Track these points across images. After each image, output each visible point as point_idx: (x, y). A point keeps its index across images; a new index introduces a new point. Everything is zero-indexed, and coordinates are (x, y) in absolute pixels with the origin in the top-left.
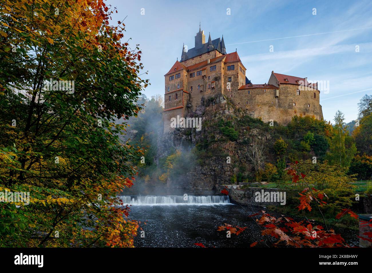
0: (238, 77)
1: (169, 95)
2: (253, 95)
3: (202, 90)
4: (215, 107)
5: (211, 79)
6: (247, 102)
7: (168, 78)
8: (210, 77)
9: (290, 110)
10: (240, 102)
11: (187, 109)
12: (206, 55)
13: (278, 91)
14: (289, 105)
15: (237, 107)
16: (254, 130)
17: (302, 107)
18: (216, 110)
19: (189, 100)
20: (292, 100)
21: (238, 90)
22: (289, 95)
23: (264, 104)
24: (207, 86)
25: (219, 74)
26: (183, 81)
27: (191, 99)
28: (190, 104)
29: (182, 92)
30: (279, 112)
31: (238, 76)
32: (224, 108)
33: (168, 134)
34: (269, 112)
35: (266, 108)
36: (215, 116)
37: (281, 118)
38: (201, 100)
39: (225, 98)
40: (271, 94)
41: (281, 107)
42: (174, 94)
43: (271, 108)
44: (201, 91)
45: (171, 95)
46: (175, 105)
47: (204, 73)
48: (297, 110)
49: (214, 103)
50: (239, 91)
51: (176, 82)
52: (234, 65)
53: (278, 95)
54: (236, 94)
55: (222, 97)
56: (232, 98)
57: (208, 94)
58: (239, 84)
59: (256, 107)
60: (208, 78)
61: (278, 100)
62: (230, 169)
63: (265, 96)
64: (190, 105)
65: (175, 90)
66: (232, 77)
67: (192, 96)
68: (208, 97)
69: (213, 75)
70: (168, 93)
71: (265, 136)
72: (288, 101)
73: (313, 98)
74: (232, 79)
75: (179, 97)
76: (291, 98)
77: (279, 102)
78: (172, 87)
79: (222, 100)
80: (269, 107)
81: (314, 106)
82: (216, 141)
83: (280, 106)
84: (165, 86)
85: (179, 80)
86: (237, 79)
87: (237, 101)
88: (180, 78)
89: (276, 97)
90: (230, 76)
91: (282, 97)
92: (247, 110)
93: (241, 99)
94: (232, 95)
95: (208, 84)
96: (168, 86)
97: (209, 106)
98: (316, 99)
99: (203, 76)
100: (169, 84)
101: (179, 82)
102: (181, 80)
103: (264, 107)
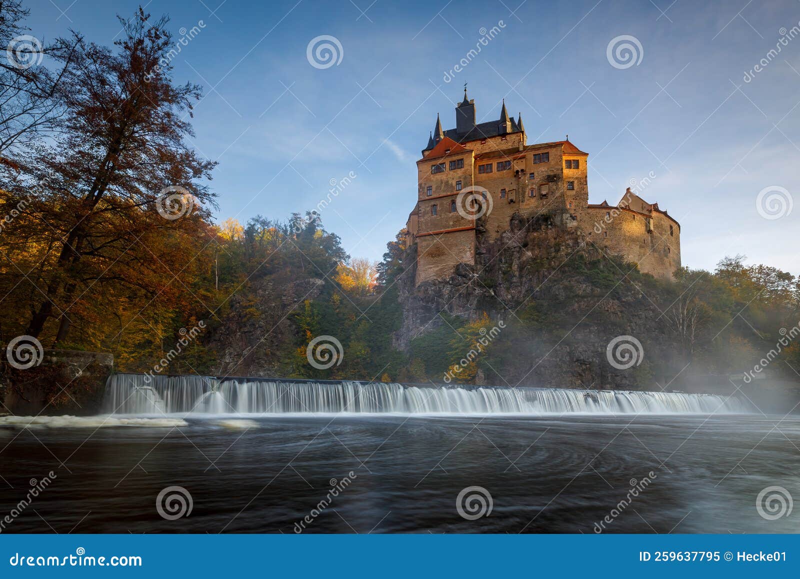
0: (587, 185)
1: (433, 203)
2: (617, 222)
3: (514, 198)
4: (552, 233)
5: (538, 179)
6: (606, 233)
7: (427, 167)
8: (536, 174)
9: (666, 259)
10: (591, 231)
11: (476, 235)
12: (499, 140)
14: (664, 250)
18: (555, 239)
20: (667, 243)
21: (588, 207)
22: (662, 233)
23: (634, 241)
24: (528, 192)
25: (558, 170)
26: (471, 175)
27: (484, 217)
28: (482, 226)
30: (653, 259)
32: (574, 236)
33: (435, 284)
34: (641, 256)
35: (637, 249)
36: (557, 251)
38: (508, 219)
40: (641, 223)
41: (655, 252)
42: (446, 202)
43: (642, 251)
44: (512, 201)
45: (438, 202)
46: (451, 223)
47: (518, 165)
49: (551, 224)
50: (590, 211)
51: (450, 176)
54: (583, 214)
57: (530, 206)
60: (528, 175)
61: (652, 237)
63: (633, 226)
64: (482, 228)
65: (449, 194)
66: (576, 182)
68: (530, 214)
69: (542, 170)
70: (427, 198)
72: (663, 242)
74: (576, 187)
76: (666, 238)
77: (652, 242)
78: (438, 187)
79: (568, 221)
80: (641, 247)
82: (583, 297)
83: (653, 249)
84: (420, 185)
85: (460, 172)
87: (586, 228)
88: (463, 169)
89: (649, 231)
90: (572, 180)
91: (656, 234)
92: (607, 247)
94: (577, 217)
95: (530, 187)
96: (427, 185)
97: (535, 230)
99: (517, 172)
100: (431, 181)
101: (460, 178)
102: (465, 173)
103: (633, 246)
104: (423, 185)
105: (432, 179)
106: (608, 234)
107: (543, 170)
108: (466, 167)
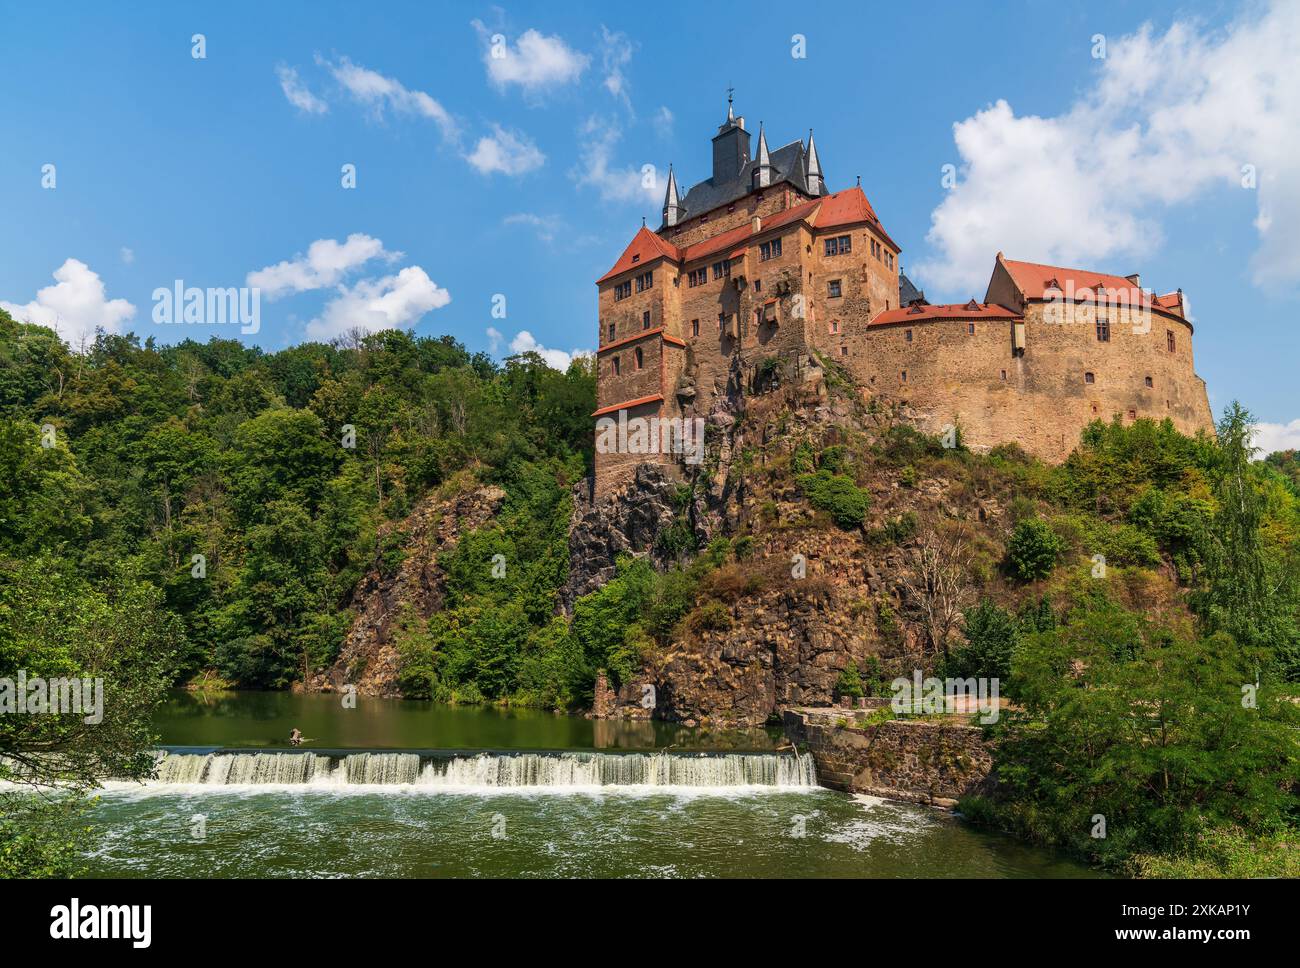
0: (865, 281)
1: (614, 354)
2: (926, 347)
4: (779, 394)
5: (767, 288)
6: (904, 374)
7: (611, 291)
8: (763, 283)
9: (1073, 401)
10: (875, 372)
11: (678, 406)
12: (752, 202)
13: (1020, 329)
14: (1069, 381)
15: (867, 394)
16: (931, 481)
17: (1122, 386)
18: (783, 406)
19: (687, 372)
20: (1080, 363)
21: (870, 328)
22: (1065, 344)
23: (970, 380)
24: (752, 317)
25: (794, 269)
26: (661, 300)
27: (694, 368)
28: (691, 384)
29: (658, 340)
30: (1029, 409)
31: (865, 275)
32: (813, 398)
34: (990, 408)
35: (978, 396)
36: (781, 432)
37: (1039, 432)
38: (727, 369)
39: (817, 360)
40: (994, 338)
41: (1039, 391)
42: (631, 351)
43: (998, 395)
44: (729, 337)
45: (619, 353)
46: (636, 389)
47: (738, 270)
48: (1103, 401)
49: (777, 380)
50: (871, 334)
51: (637, 303)
52: (849, 236)
53: (1021, 342)
54: (860, 343)
55: (807, 358)
56: (846, 361)
57: (751, 346)
58: (872, 306)
59: (941, 391)
60: (753, 285)
61: (1025, 361)
62: (834, 643)
63: (969, 346)
64: (689, 389)
65: (634, 337)
66: (845, 280)
67: (698, 357)
68: (756, 359)
69: (771, 274)
70: (609, 345)
71: (977, 504)
72: (1064, 365)
73: (1165, 349)
74: (845, 289)
75: (648, 359)
76: (1075, 353)
77: (1027, 371)
78: (623, 326)
79: (806, 369)
80: (991, 389)
81: (1172, 382)
82: (783, 529)
83: (1031, 386)
84: (601, 322)
85: (648, 295)
86: (862, 285)
87: (865, 369)
88: (652, 290)
89: (1017, 352)
90: (835, 277)
91: (1039, 351)
92: (904, 403)
93: (880, 363)
94: (845, 350)
95: (755, 308)
96: (610, 322)
97: (757, 391)
98: (1177, 354)
99: (735, 280)
100: (614, 314)
101: (648, 305)
102: (654, 296)
103: (969, 391)
104: (605, 323)
105: (616, 310)
106: (908, 375)
107: (773, 272)
108: (656, 286)
